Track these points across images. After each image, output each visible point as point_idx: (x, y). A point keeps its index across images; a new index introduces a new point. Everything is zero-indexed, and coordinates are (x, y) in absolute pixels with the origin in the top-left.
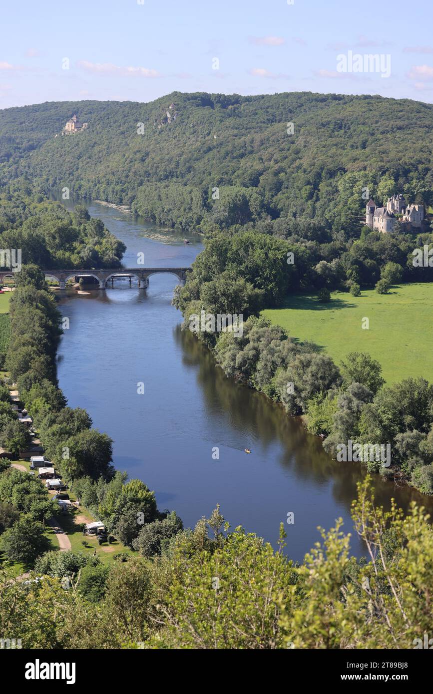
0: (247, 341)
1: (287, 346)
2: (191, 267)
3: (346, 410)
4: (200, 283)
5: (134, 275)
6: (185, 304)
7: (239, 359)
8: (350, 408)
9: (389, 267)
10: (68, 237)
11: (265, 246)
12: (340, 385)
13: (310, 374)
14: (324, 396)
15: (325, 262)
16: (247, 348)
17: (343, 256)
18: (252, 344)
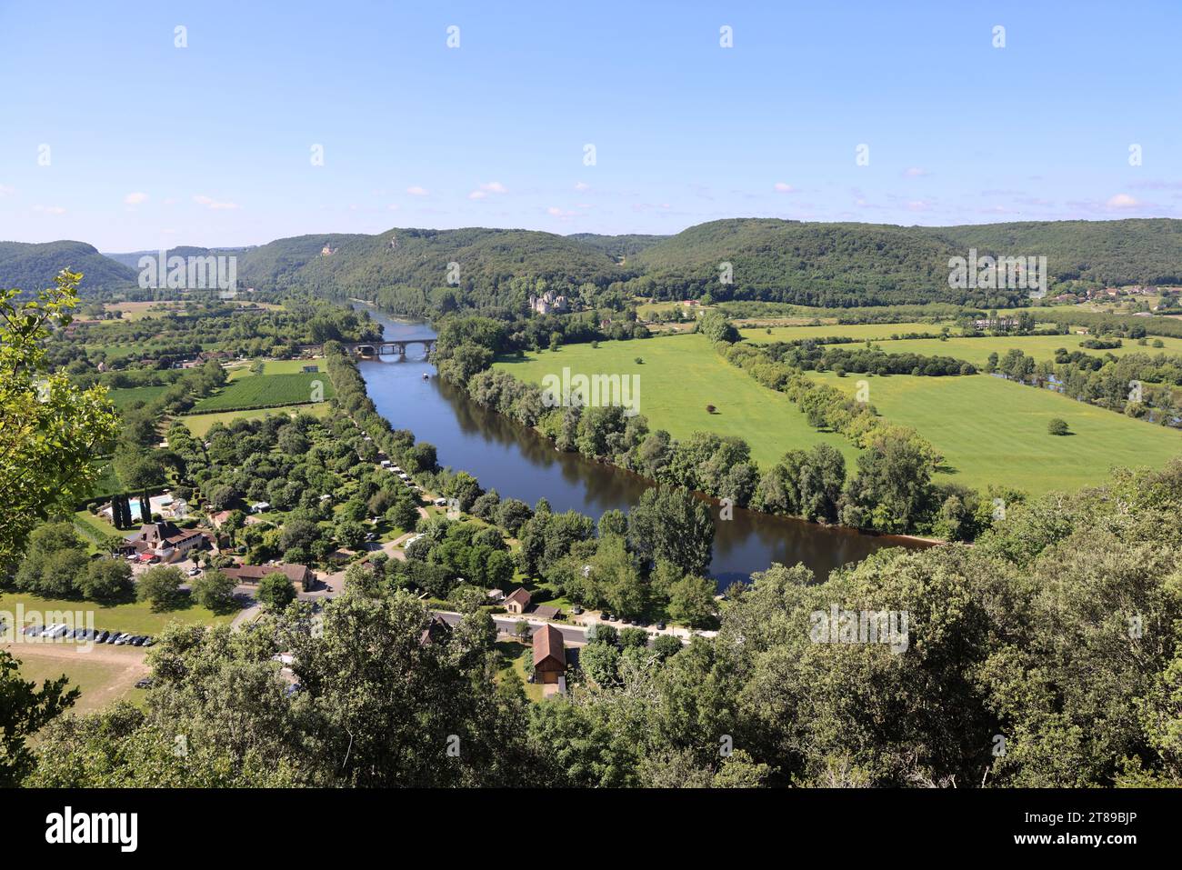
0: (492, 384)
2: (434, 339)
5: (395, 345)
6: (438, 362)
7: (488, 395)
10: (351, 322)
11: (482, 325)
14: (549, 414)
15: (517, 333)
16: (492, 388)
17: (527, 329)
18: (495, 385)
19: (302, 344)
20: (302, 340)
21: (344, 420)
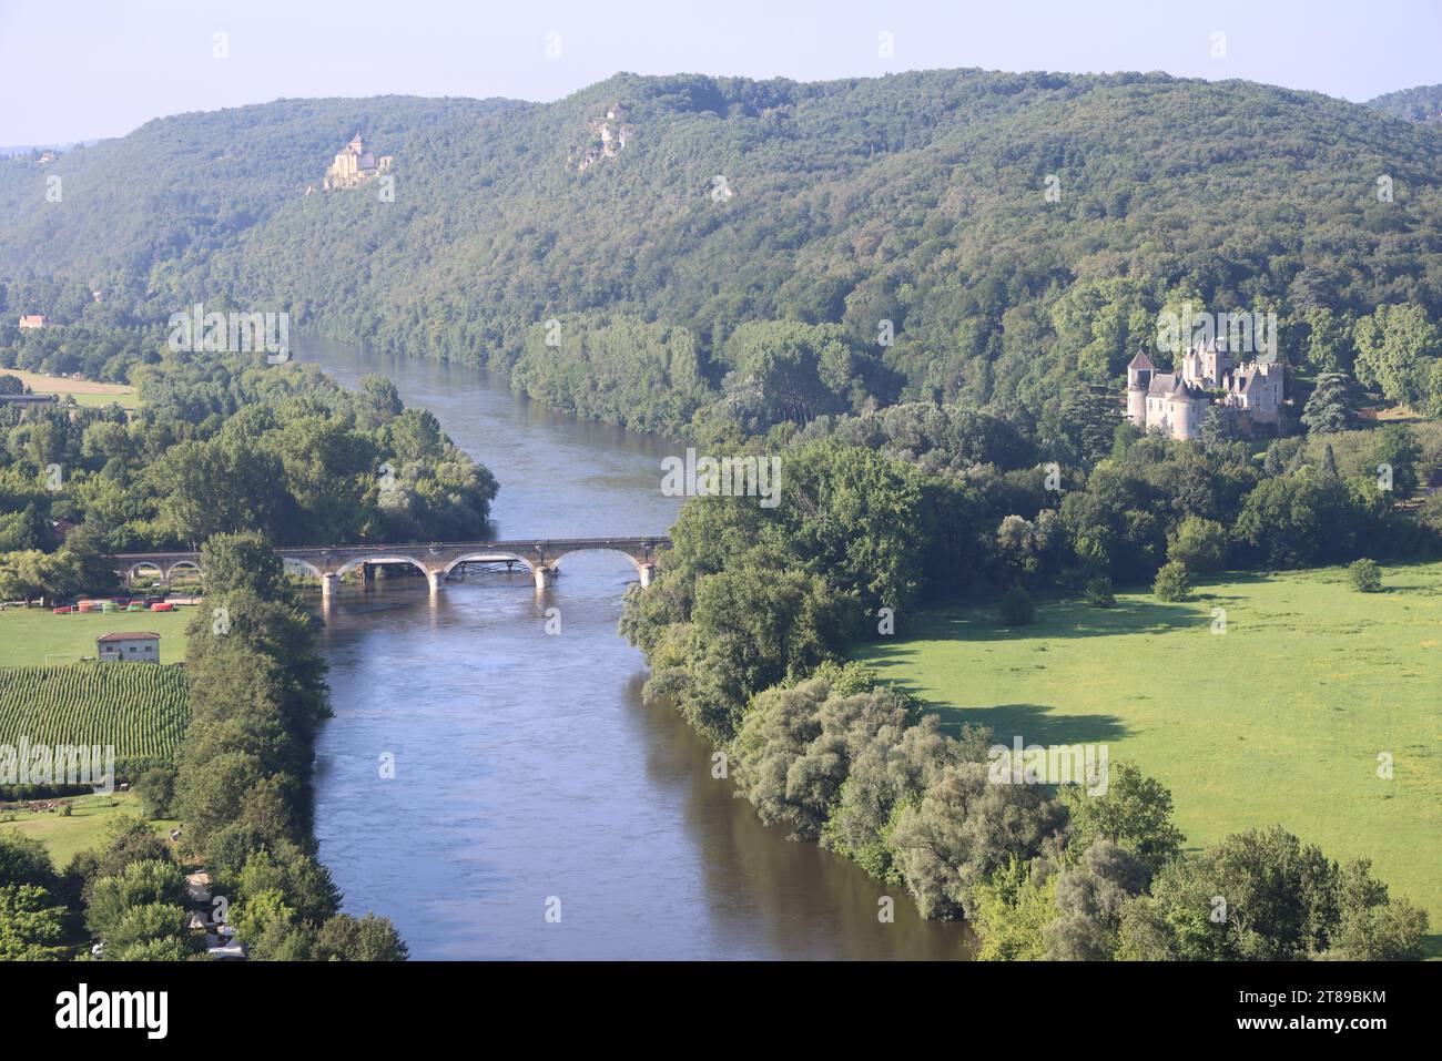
0: (815, 731)
1: (919, 742)
2: (668, 534)
3: (1078, 914)
4: (692, 577)
5: (520, 558)
6: (653, 631)
7: (795, 776)
8: (1091, 909)
9: (1190, 530)
11: (860, 479)
12: (1064, 846)
13: (982, 818)
14: (1021, 877)
15: (1019, 518)
16: (813, 748)
18: (827, 737)
19: (139, 545)
20: (141, 527)
21: (135, 869)
